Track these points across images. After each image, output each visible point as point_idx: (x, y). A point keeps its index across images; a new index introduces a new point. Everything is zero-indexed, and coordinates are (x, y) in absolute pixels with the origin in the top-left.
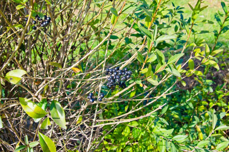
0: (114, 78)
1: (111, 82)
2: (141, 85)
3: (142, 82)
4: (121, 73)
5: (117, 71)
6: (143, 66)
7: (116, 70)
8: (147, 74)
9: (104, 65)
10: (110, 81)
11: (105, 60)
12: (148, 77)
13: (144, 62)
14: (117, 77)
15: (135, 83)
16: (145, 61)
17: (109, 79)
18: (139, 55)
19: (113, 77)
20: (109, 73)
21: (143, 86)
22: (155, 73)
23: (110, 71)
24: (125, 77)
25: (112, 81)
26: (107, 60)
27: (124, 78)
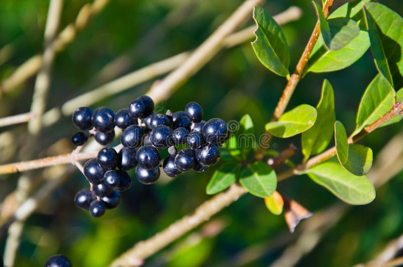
0: (124, 161)
1: (100, 187)
2: (275, 203)
3: (281, 188)
4: (162, 132)
5: (141, 124)
6: (288, 92)
7: (137, 115)
8: (310, 141)
9: (42, 83)
10: (97, 179)
11: (49, 55)
12: (312, 156)
13: (292, 71)
14: (142, 157)
15: (235, 193)
16: (299, 67)
17: (92, 171)
18: (265, 30)
19: (120, 156)
20: (93, 131)
21: (287, 207)
22: (357, 131)
23: (100, 119)
24: (188, 154)
25: (110, 180)
26: (61, 59)
27: (184, 161)
